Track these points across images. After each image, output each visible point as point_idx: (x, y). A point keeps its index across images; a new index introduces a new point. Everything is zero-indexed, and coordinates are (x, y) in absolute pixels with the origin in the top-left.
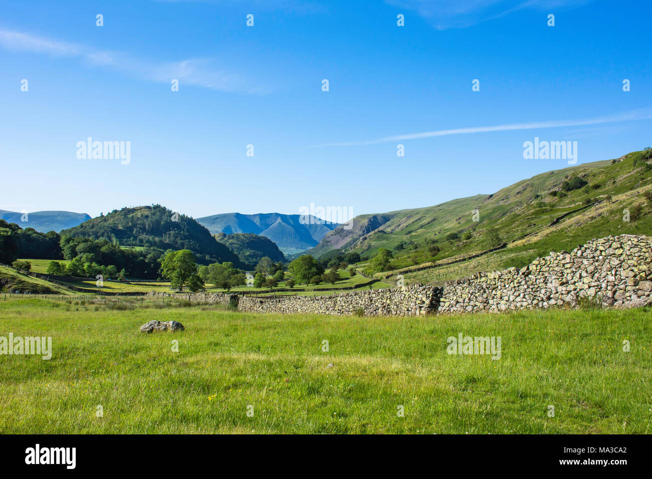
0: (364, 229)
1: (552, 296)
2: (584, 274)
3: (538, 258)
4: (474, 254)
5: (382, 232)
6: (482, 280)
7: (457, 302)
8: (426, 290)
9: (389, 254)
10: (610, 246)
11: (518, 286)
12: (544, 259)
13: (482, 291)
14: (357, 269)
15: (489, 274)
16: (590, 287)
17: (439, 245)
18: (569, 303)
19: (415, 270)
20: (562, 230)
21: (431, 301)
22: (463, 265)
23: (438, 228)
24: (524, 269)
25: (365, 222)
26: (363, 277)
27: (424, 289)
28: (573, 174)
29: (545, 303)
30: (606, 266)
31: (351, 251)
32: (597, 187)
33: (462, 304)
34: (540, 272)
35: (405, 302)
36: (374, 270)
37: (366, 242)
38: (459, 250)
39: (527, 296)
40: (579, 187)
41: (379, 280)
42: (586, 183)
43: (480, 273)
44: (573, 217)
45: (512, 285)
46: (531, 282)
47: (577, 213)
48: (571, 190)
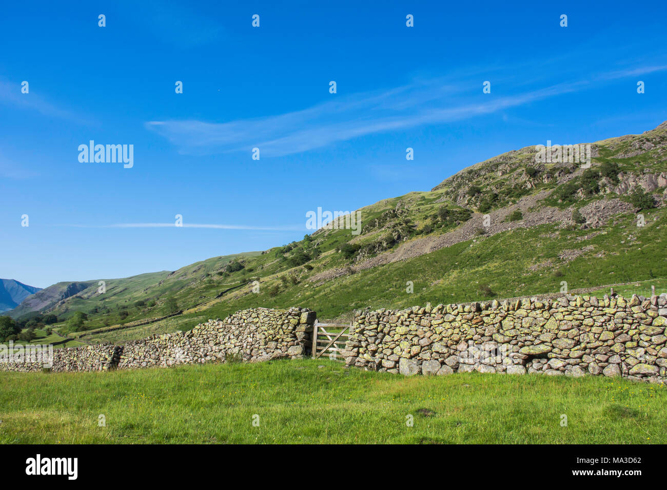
0: (64, 294)
1: (208, 354)
2: (232, 337)
3: (200, 324)
4: (156, 319)
5: (80, 297)
6: (155, 341)
7: (135, 359)
8: (109, 349)
9: (84, 316)
10: (250, 316)
11: (184, 346)
12: (204, 325)
13: (155, 350)
14: (53, 330)
15: (161, 336)
16: (235, 346)
17: (128, 310)
18: (220, 359)
19: (106, 331)
20: (225, 302)
21: (113, 359)
22: (146, 327)
23: (128, 296)
24: (188, 333)
25: (65, 288)
26: (58, 336)
27: (108, 348)
28: (235, 260)
29: (203, 359)
30: (247, 331)
31: (49, 313)
32: (251, 270)
33: (138, 361)
34: (200, 334)
35: (91, 359)
36: (70, 330)
37: (64, 306)
38: (144, 315)
39: (189, 354)
40: (239, 270)
41: (73, 339)
42: (244, 267)
43: (154, 335)
44: (233, 292)
45: (179, 345)
46: (193, 343)
47: (236, 289)
48: (233, 271)
